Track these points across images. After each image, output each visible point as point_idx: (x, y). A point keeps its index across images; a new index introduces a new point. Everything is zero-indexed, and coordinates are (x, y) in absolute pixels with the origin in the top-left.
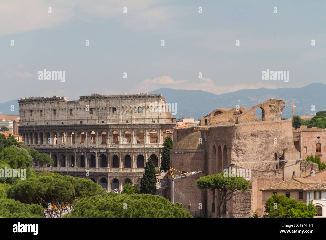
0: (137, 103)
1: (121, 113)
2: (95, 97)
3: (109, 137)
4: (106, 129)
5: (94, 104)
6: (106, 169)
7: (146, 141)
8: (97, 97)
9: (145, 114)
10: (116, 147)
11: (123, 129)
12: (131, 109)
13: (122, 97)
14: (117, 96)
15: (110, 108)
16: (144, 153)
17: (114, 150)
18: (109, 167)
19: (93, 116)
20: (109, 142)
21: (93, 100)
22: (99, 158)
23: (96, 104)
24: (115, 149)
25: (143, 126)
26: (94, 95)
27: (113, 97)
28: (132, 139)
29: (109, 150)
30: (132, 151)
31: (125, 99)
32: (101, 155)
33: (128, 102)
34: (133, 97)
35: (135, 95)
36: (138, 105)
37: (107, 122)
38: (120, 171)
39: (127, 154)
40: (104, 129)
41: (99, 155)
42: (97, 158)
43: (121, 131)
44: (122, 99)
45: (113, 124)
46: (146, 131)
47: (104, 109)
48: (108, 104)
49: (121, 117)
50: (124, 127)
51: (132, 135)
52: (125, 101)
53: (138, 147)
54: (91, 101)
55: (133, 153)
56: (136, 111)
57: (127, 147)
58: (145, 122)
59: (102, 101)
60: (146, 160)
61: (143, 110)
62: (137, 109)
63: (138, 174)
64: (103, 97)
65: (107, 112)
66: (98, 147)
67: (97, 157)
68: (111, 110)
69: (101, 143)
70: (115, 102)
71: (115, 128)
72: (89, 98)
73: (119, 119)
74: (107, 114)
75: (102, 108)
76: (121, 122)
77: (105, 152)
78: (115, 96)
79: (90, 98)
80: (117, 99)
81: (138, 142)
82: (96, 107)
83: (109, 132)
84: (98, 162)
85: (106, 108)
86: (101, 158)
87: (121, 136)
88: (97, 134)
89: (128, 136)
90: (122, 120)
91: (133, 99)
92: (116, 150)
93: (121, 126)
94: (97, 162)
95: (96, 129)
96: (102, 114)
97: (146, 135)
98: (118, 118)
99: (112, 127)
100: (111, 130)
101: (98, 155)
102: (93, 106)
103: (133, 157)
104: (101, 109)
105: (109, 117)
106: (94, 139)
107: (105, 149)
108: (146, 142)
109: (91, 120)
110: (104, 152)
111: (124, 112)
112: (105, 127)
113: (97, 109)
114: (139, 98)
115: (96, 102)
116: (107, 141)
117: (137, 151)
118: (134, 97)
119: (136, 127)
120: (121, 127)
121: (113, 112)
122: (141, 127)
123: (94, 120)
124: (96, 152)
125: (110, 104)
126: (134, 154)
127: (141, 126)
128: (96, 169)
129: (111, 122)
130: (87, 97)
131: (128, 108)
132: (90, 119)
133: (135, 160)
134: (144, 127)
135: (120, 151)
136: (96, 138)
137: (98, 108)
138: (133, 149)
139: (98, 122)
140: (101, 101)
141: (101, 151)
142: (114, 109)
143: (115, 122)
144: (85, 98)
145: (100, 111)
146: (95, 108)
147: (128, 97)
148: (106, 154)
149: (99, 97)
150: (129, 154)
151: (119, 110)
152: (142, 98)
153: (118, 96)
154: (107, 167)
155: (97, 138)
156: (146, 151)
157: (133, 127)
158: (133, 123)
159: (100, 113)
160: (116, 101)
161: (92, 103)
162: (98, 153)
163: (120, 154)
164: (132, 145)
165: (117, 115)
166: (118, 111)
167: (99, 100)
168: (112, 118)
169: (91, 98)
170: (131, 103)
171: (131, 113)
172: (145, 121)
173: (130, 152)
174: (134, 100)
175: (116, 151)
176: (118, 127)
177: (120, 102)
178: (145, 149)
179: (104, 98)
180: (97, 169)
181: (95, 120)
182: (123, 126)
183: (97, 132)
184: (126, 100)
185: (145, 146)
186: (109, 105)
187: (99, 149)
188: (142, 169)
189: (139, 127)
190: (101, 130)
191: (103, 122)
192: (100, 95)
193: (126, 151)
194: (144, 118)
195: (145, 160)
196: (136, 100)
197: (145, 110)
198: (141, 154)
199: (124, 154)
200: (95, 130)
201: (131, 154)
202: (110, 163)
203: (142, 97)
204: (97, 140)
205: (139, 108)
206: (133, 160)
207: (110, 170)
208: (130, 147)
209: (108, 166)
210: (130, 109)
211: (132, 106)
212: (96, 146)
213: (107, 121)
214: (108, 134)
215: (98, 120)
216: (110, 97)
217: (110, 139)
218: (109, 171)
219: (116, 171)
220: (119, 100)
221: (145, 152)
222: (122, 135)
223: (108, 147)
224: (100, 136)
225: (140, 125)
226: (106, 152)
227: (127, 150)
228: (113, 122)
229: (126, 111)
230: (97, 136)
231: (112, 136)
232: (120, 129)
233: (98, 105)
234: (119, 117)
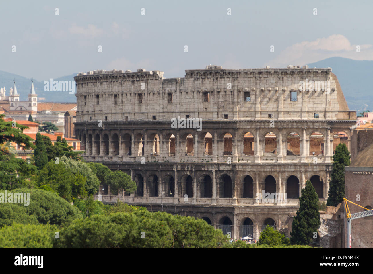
0: (287, 84)
1: (259, 100)
2: (213, 72)
3: (236, 143)
4: (232, 128)
5: (211, 85)
6: (231, 201)
7: (302, 151)
8: (216, 73)
9: (302, 103)
10: (249, 162)
11: (261, 130)
12: (278, 95)
13: (260, 73)
14: (251, 71)
15: (239, 91)
16: (299, 173)
17: (245, 167)
18: (235, 198)
19: (209, 107)
20: (236, 152)
21: (209, 77)
22: (218, 182)
23: (215, 85)
24: (248, 165)
25: (298, 124)
26: (211, 68)
27: (244, 73)
28: (277, 146)
29: (237, 167)
30: (278, 170)
31: (266, 76)
32: (222, 176)
33: (272, 81)
34: (280, 72)
35: (284, 70)
36: (290, 87)
37: (233, 117)
38: (255, 205)
39: (268, 174)
40: (228, 129)
41: (219, 175)
42: (215, 180)
43: (258, 132)
44: (261, 76)
45: (245, 121)
46: (302, 134)
47: (228, 93)
48: (236, 84)
49: (258, 107)
50: (264, 126)
51: (279, 141)
52: (266, 79)
53: (289, 162)
54: (205, 78)
55: (279, 172)
56: (286, 97)
57: (269, 162)
58: (301, 118)
59: (226, 78)
60: (302, 184)
61: (298, 97)
62: (287, 93)
63: (287, 210)
64: (227, 72)
65: (234, 99)
66: (216, 162)
67: (216, 178)
68: (242, 95)
69: (222, 154)
70: (249, 81)
71: (248, 127)
72: (202, 73)
73: (256, 112)
74: (233, 103)
75: (226, 92)
76: (259, 117)
77: (230, 171)
78: (249, 70)
79: (204, 73)
80: (251, 76)
81: (289, 153)
82: (214, 90)
83: (236, 135)
84: (217, 187)
85: (231, 92)
86: (221, 181)
87: (258, 141)
88: (216, 138)
89: (271, 143)
90: (261, 114)
91: (280, 75)
92: (250, 167)
93: (259, 124)
94: (215, 188)
95: (214, 129)
96: (226, 103)
97: (302, 140)
98: (252, 110)
99: (242, 126)
100: (241, 131)
101: (216, 175)
102: (208, 88)
103: (278, 179)
104: (222, 93)
105: (237, 108)
106: (210, 147)
107: (229, 165)
108: (302, 154)
109: (206, 113)
110: (227, 169)
111: (265, 100)
112: (230, 126)
113: (216, 93)
114: (291, 75)
115: (215, 80)
116: (233, 150)
117: (286, 170)
118: (282, 72)
119: (285, 127)
120: (258, 127)
121: (245, 99)
122: (295, 127)
123: (210, 112)
124: (214, 170)
125: (239, 84)
126: (280, 174)
127: (295, 124)
128: (213, 201)
129: (241, 117)
130: (198, 72)
131: (272, 92)
132: (203, 111)
133: (282, 184)
134: (300, 127)
135: (256, 169)
136: (213, 145)
137: (219, 92)
138: (280, 165)
139: (218, 117)
140: (223, 79)
141: (222, 168)
142: (247, 94)
143: (247, 116)
144: (195, 73)
145: (221, 97)
146: (212, 92)
147: (272, 72)
148: (231, 175)
149: (219, 73)
150: (273, 174)
151: (256, 95)
152: (297, 75)
153: (253, 71)
154: (232, 197)
155: (215, 145)
156: (303, 170)
157: (280, 127)
158: (280, 119)
159: (220, 100)
160: (249, 79)
161: (208, 82)
162: (216, 171)
163: (255, 174)
164: (277, 159)
165: (252, 104)
166: (253, 97)
167: (220, 78)
168: (243, 110)
169: (206, 73)
170: (277, 83)
171: (277, 100)
172: (302, 115)
173: (275, 171)
174: (283, 77)
175: (248, 169)
176: (253, 127)
177: (258, 81)
178: (300, 165)
179: (229, 73)
180: (214, 199)
181: (213, 112)
182: (263, 124)
183: (216, 135)
184: (268, 79)
185: (300, 160)
186: (237, 86)
187: (219, 165)
188: (294, 201)
189: (290, 127)
190: (222, 131)
191: (226, 116)
192: (222, 68)
193: (268, 169)
194: (299, 110)
195: (300, 185)
196: (285, 78)
197: (302, 96)
198: (294, 174)
199: (263, 174)
200: (211, 130)
201: (276, 173)
202: (237, 190)
203: (296, 72)
204: (216, 148)
205: (290, 92)
206: (278, 184)
207: (238, 203)
208: (273, 162)
209: (234, 196)
210: (275, 93)
211: (279, 88)
212: (213, 159)
213: (233, 114)
214: (236, 138)
215: (218, 113)
216: (240, 73)
217: (239, 147)
218: (236, 204)
219: (248, 205)
220: (255, 78)
221: (300, 171)
222: (260, 141)
223: (236, 161)
224: (221, 141)
225: (292, 122)
226: (232, 170)
227: (269, 167)
228: (244, 117)
229: (267, 97)
230: (216, 142)
231: (243, 142)
232: (257, 129)
233: (217, 86)
234: (255, 108)
